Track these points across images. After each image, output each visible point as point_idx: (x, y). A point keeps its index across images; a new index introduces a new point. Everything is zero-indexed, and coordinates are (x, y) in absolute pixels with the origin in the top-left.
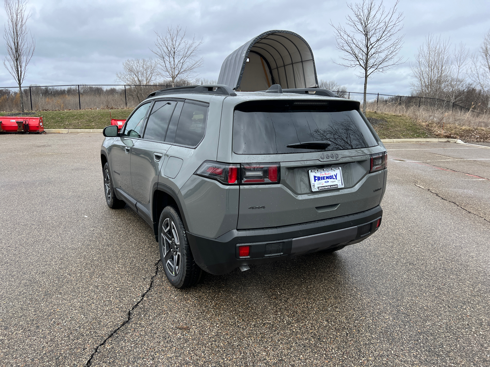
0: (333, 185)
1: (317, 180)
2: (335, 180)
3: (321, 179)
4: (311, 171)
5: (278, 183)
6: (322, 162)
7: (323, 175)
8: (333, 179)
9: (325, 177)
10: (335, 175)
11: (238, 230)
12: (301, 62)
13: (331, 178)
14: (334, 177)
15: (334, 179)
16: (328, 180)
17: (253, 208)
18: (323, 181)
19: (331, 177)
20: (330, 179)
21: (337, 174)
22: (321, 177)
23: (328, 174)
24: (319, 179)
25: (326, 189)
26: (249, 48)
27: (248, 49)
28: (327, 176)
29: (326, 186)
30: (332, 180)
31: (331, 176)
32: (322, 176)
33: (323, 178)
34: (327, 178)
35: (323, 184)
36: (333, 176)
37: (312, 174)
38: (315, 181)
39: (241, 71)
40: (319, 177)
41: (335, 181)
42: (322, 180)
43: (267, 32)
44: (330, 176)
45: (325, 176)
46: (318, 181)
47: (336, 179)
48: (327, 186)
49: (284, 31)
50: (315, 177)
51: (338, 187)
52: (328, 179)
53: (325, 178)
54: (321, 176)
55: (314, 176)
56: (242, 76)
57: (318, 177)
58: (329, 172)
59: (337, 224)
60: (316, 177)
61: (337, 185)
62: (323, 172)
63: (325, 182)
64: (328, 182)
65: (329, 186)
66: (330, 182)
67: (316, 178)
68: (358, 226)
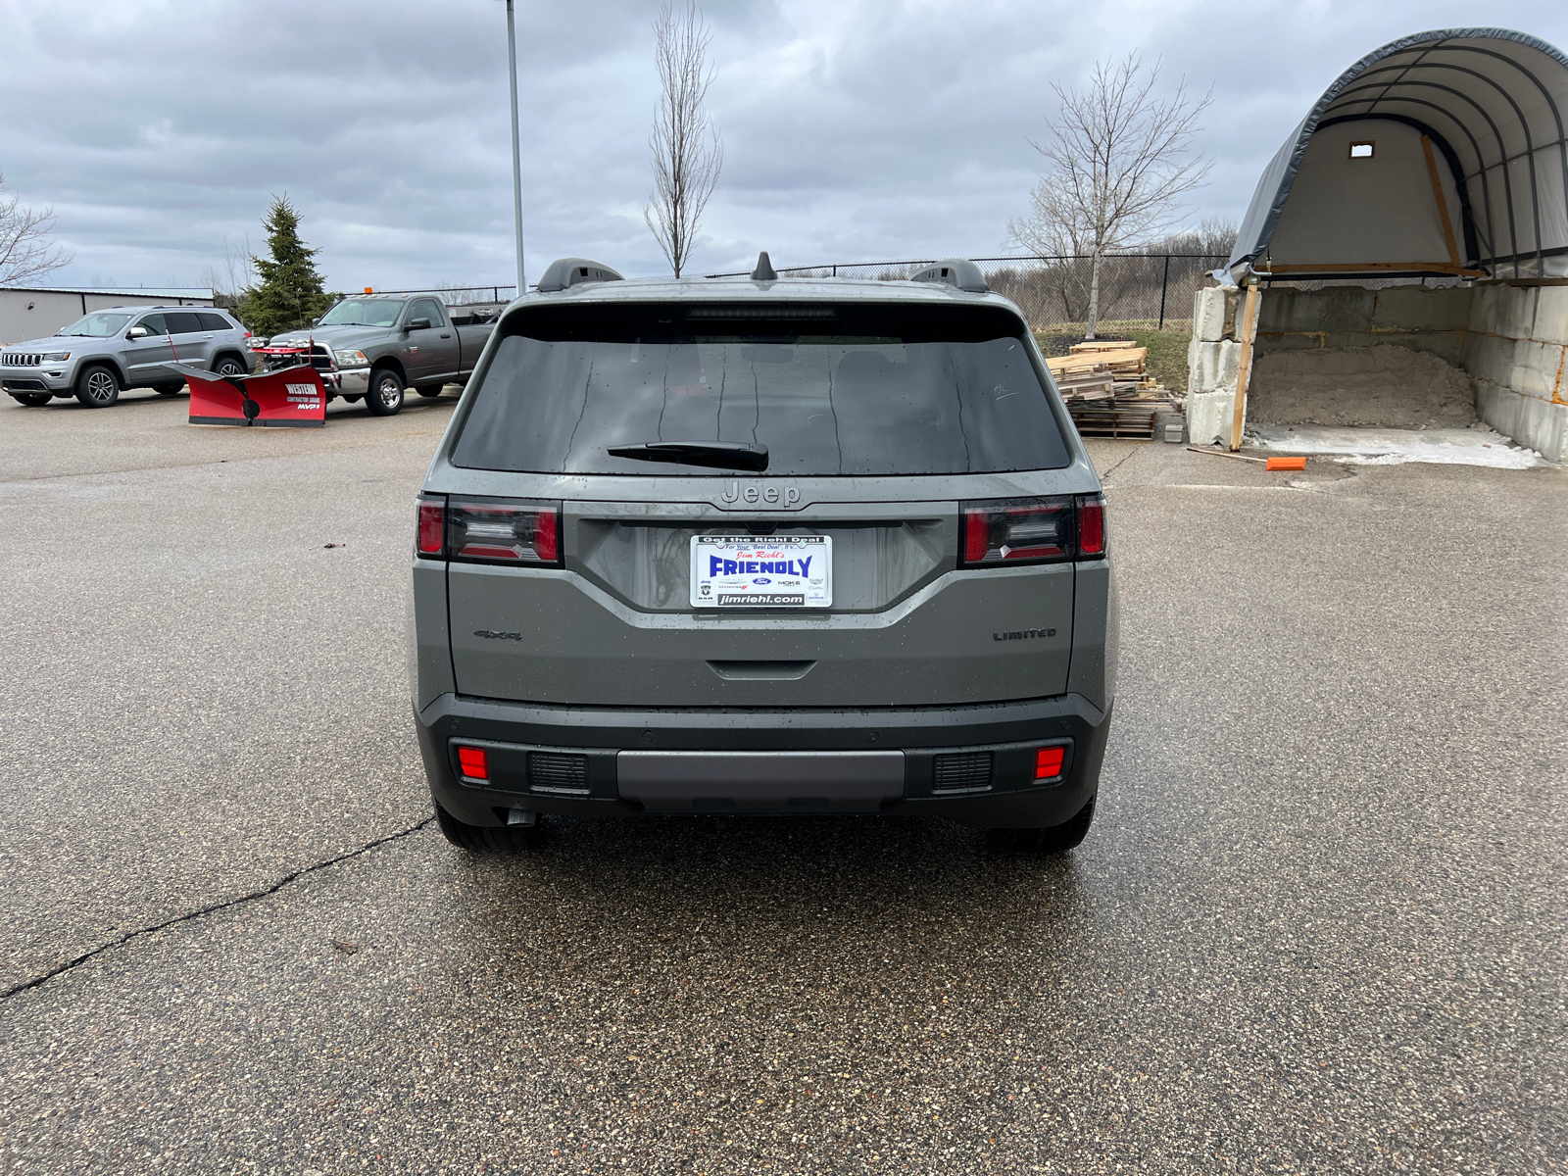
0: (782, 596)
1: (720, 570)
2: (800, 578)
3: (737, 570)
4: (701, 540)
5: (561, 566)
6: (726, 513)
7: (750, 556)
8: (791, 572)
9: (757, 564)
10: (800, 561)
11: (459, 695)
12: (1558, 143)
13: (784, 572)
14: (797, 568)
15: (798, 574)
16: (767, 575)
17: (486, 635)
18: (748, 577)
19: (783, 568)
20: (778, 571)
21: (809, 559)
22: (742, 564)
23: (773, 556)
24: (730, 567)
25: (750, 603)
26: (1319, 108)
27: (1312, 114)
28: (767, 561)
29: (752, 596)
30: (787, 577)
31: (784, 564)
32: (745, 560)
33: (750, 568)
34: (766, 567)
35: (744, 588)
36: (791, 563)
37: (702, 551)
38: (713, 574)
39: (1280, 192)
40: (734, 563)
41: (798, 583)
42: (741, 571)
43: (1399, 41)
44: (778, 564)
45: (759, 560)
46: (726, 573)
47: (805, 575)
48: (757, 596)
49: (1474, 30)
50: (714, 561)
51: (803, 603)
52: (771, 571)
53: (758, 568)
54: (741, 559)
55: (712, 557)
56: (1279, 211)
57: (727, 562)
58: (777, 551)
59: (801, 729)
60: (720, 561)
61: (802, 596)
62: (751, 547)
63: (755, 581)
64: (769, 581)
65: (766, 596)
66: (777, 585)
67: (719, 565)
68: (909, 752)
